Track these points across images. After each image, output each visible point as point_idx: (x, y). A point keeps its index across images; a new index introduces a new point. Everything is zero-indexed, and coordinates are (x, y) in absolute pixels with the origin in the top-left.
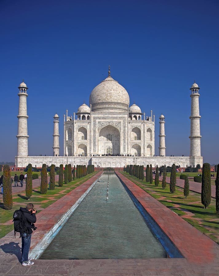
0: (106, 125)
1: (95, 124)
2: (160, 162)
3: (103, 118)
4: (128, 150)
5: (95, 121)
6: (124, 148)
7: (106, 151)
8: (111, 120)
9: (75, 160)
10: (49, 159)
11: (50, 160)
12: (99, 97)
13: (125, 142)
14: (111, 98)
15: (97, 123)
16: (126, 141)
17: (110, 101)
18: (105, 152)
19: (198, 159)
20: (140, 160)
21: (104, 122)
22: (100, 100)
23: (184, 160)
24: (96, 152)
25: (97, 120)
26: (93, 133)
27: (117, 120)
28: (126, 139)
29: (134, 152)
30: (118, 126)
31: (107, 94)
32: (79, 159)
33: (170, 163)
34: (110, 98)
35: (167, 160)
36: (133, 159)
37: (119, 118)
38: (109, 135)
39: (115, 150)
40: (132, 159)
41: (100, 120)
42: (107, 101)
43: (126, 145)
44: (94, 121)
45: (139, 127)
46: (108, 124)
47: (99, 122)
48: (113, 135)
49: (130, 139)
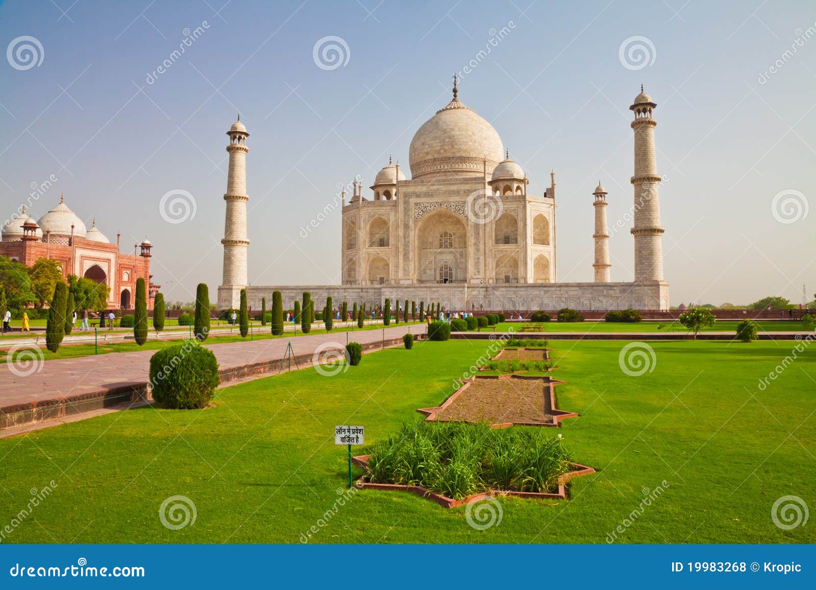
0: (433, 210)
1: (406, 211)
2: (554, 296)
3: (428, 195)
4: (486, 268)
6: (477, 263)
7: (438, 272)
8: (445, 199)
9: (346, 295)
10: (290, 291)
11: (292, 295)
12: (427, 146)
13: (478, 250)
14: (453, 147)
15: (412, 205)
16: (482, 247)
17: (449, 155)
18: (435, 274)
19: (653, 287)
20: (501, 293)
21: (428, 203)
22: (427, 154)
23: (618, 291)
24: (411, 274)
25: (413, 200)
26: (402, 231)
27: (459, 198)
28: (482, 242)
29: (503, 274)
30: (461, 212)
31: (444, 140)
32: (354, 290)
33: (579, 298)
34: (450, 147)
35: (572, 293)
36: (485, 289)
37: (464, 192)
38: (446, 233)
39: (458, 270)
40: (481, 290)
41: (418, 200)
42: (444, 155)
43: (482, 258)
44: (405, 203)
45: (512, 213)
46: (438, 209)
47: (416, 204)
48: (454, 234)
49: (490, 243)
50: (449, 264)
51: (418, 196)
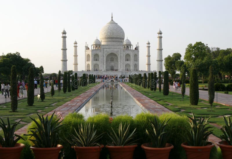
0: (110, 52)
1: (103, 53)
4: (123, 67)
5: (103, 50)
6: (121, 66)
7: (110, 67)
8: (113, 50)
15: (105, 51)
16: (122, 62)
25: (105, 50)
26: (102, 57)
27: (117, 50)
29: (127, 68)
30: (117, 53)
37: (118, 48)
38: (112, 58)
39: (115, 67)
43: (122, 64)
46: (111, 52)
47: (106, 51)
49: (124, 61)
50: (113, 65)
51: (106, 49)
